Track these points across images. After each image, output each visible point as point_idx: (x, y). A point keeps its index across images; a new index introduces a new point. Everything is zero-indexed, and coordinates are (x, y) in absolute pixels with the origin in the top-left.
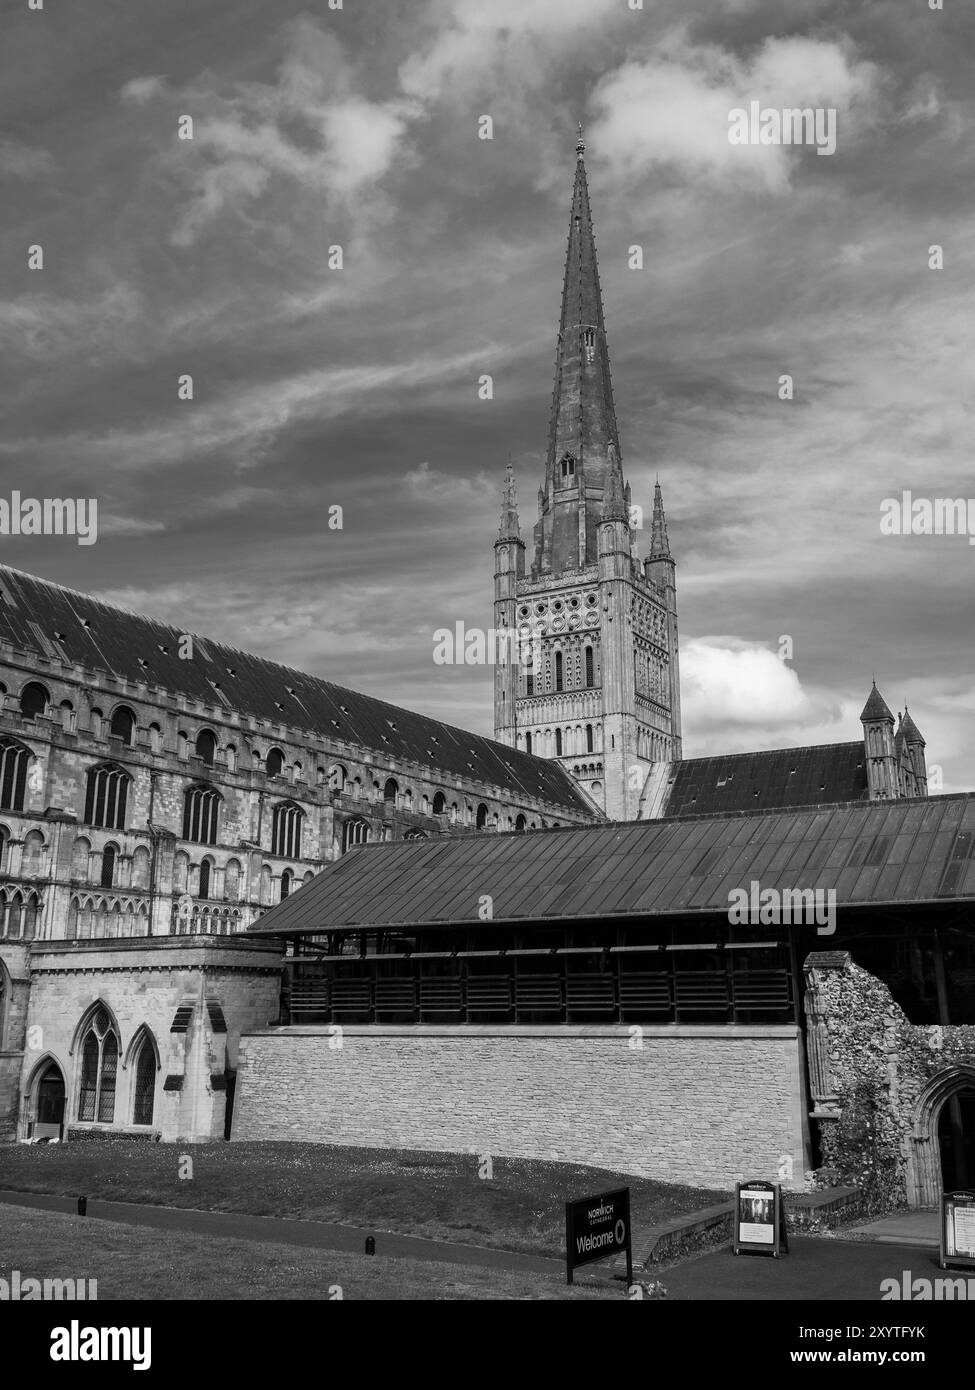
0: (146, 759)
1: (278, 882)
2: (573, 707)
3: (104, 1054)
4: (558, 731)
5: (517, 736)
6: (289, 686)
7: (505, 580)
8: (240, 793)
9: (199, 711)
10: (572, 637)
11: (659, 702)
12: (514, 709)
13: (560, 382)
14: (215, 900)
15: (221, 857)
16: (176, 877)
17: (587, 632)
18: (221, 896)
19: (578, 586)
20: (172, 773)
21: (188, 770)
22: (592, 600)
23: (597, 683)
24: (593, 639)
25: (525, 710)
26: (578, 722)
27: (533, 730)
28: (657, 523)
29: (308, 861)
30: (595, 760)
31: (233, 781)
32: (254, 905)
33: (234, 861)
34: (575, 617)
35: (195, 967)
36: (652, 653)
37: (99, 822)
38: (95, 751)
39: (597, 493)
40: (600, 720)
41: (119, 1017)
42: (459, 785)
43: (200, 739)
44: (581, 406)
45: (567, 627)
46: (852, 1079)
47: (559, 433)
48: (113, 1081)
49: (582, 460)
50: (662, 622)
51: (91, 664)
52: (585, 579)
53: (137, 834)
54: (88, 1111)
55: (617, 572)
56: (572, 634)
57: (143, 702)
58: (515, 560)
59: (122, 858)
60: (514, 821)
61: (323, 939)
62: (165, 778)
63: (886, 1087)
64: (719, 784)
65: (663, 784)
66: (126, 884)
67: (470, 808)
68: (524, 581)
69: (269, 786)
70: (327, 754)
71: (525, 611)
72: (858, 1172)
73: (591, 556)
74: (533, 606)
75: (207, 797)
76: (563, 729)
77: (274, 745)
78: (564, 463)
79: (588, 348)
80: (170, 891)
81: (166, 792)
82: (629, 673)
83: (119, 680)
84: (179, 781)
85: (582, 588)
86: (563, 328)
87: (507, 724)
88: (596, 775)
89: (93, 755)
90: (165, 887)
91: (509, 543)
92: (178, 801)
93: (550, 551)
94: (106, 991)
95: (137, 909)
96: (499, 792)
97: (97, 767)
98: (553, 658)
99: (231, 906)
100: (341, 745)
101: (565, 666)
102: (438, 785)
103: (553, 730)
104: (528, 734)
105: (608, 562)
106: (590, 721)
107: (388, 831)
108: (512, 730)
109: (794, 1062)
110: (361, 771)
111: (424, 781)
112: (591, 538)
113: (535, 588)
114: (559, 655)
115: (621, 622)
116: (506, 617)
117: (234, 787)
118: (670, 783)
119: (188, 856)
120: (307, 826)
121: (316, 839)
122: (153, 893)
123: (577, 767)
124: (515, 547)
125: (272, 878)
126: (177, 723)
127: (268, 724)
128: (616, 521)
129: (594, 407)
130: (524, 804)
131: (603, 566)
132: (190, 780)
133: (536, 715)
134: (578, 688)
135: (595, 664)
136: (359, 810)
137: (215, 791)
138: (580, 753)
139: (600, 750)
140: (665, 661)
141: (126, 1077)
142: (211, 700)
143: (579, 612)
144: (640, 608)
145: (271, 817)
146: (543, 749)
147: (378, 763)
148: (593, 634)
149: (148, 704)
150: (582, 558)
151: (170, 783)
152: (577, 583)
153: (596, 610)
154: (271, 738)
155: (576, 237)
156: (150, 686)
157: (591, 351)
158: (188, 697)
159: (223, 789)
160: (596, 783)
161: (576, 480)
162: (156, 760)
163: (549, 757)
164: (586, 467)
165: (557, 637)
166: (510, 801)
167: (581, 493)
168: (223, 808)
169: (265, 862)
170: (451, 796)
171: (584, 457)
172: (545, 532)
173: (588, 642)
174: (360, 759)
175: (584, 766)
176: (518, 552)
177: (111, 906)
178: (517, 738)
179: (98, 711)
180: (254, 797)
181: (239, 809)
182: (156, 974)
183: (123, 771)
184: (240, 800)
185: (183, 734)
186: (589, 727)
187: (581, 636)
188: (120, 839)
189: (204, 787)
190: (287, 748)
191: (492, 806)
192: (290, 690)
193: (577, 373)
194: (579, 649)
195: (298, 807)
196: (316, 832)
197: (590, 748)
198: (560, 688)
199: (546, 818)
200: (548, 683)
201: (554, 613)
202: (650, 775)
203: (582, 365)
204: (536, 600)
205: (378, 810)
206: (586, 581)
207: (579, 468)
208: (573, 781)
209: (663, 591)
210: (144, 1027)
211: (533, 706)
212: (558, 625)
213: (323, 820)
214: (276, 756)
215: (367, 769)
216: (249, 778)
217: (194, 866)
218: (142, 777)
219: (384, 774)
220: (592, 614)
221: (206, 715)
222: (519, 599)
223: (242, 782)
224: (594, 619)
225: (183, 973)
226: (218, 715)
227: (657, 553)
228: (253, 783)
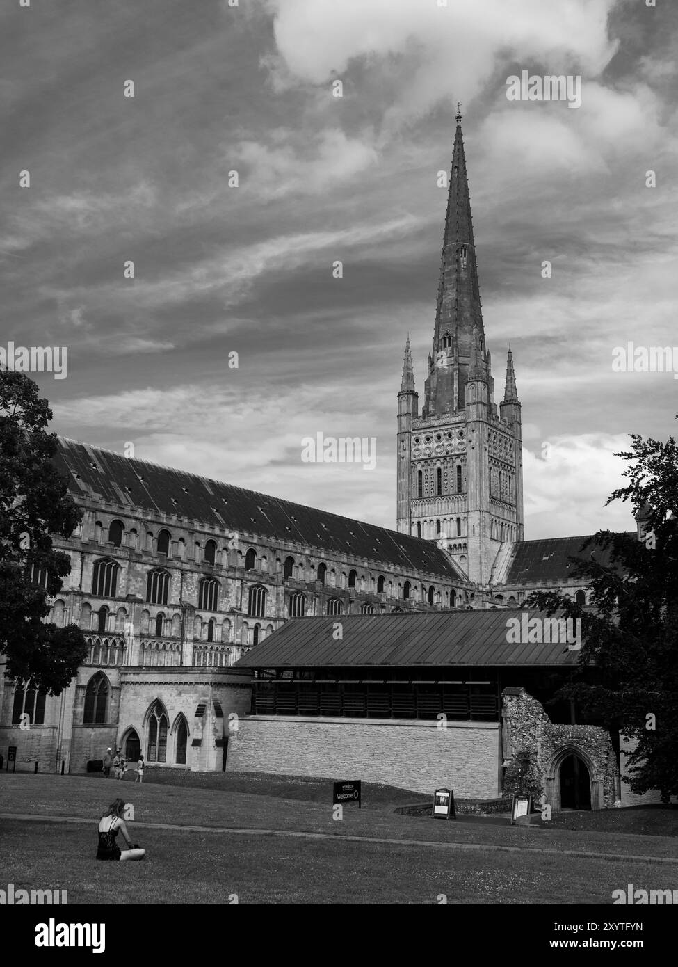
0: (178, 565)
1: (252, 632)
2: (448, 506)
3: (160, 727)
4: (438, 521)
5: (412, 524)
6: (259, 506)
7: (404, 419)
8: (230, 581)
9: (206, 530)
10: (448, 459)
11: (508, 501)
12: (409, 506)
13: (443, 283)
14: (216, 642)
15: (220, 617)
16: (195, 630)
17: (458, 456)
18: (220, 640)
19: (452, 424)
20: (192, 572)
21: (201, 569)
22: (461, 434)
23: (463, 489)
24: (462, 460)
25: (417, 507)
26: (451, 516)
27: (422, 520)
28: (509, 378)
29: (269, 619)
30: (462, 541)
31: (226, 574)
32: (238, 645)
33: (227, 620)
34: (450, 445)
35: (207, 683)
36: (503, 469)
37: (154, 601)
38: (151, 562)
39: (466, 360)
40: (465, 515)
41: (168, 708)
42: (366, 564)
43: (207, 546)
44: (457, 300)
45: (445, 452)
46: (520, 748)
47: (442, 318)
48: (165, 741)
49: (456, 338)
50: (511, 446)
51: (146, 506)
52: (457, 420)
53: (174, 606)
54: (152, 756)
55: (478, 417)
56: (448, 457)
57: (175, 527)
58: (411, 406)
59: (166, 621)
60: (403, 586)
61: (273, 671)
62: (189, 575)
63: (536, 753)
64: (544, 559)
65: (508, 557)
66: (168, 635)
67: (373, 579)
68: (417, 420)
69: (247, 576)
70: (282, 550)
71: (417, 440)
72: (512, 791)
73: (461, 404)
74: (422, 437)
75: (212, 584)
76: (441, 520)
77: (250, 547)
78: (445, 339)
79: (462, 259)
80: (192, 639)
81: (189, 582)
82: (485, 484)
83: (162, 515)
84: (196, 576)
85: (455, 426)
86: (445, 244)
87: (404, 516)
88: (462, 551)
89: (150, 564)
90: (189, 636)
91: (408, 394)
92: (196, 587)
93: (435, 399)
94: (161, 694)
95: (174, 649)
96: (392, 567)
97: (152, 571)
98: (436, 473)
99: (225, 647)
100: (291, 544)
101: (443, 478)
102: (352, 565)
103: (435, 520)
104: (419, 523)
105: (472, 409)
106: (459, 515)
107: (317, 599)
108: (408, 520)
109: (496, 741)
110: (303, 560)
111: (343, 563)
112: (462, 391)
113: (424, 425)
114: (439, 470)
115: (480, 450)
116: (405, 444)
117: (227, 578)
118: (512, 557)
119: (201, 618)
120: (269, 598)
121: (274, 604)
122: (183, 639)
123: (450, 546)
124: (411, 397)
125: (248, 629)
126: (194, 538)
127: (246, 534)
128: (477, 381)
129: (466, 300)
130: (410, 574)
131: (469, 411)
132: (202, 575)
133: (424, 511)
134: (451, 493)
135: (463, 477)
136: (299, 587)
137: (216, 580)
138: (452, 536)
139: (466, 535)
140: (513, 473)
141: (172, 740)
142: (213, 521)
143: (453, 442)
144: (495, 438)
145: (248, 594)
146: (428, 534)
147: (314, 554)
148: (462, 457)
149: (178, 527)
150: (456, 405)
151: (191, 577)
152: (451, 422)
153: (464, 441)
154: (248, 543)
155: (455, 181)
156: (179, 516)
157: (464, 261)
158: (201, 521)
159: (220, 579)
160: (462, 557)
161: (452, 351)
162: (184, 564)
163: (432, 538)
164: (459, 342)
165: (438, 459)
166: (400, 573)
167: (456, 360)
168: (221, 590)
169: (245, 620)
170: (360, 572)
171: (458, 335)
172: (432, 386)
173: (458, 462)
174: (302, 552)
175: (455, 545)
176: (413, 400)
177: (161, 647)
178: (411, 525)
179: (150, 533)
180: (238, 583)
181: (229, 590)
182: (187, 686)
183: (166, 572)
184: (230, 584)
185: (197, 543)
186: (458, 519)
187: (454, 458)
188: (165, 610)
189: (210, 579)
190: (258, 548)
191: (387, 577)
192: (260, 509)
193: (454, 276)
194: (452, 467)
195: (263, 587)
196: (274, 601)
197: (459, 533)
198: (440, 492)
199: (424, 583)
200: (432, 489)
201: (437, 442)
202: (499, 551)
203: (458, 271)
204: (424, 433)
205: (311, 586)
206: (457, 421)
207: (455, 343)
208: (447, 555)
209: (512, 425)
210: (181, 713)
211: (422, 504)
212: (438, 450)
213: (278, 594)
214: (252, 553)
215: (307, 558)
216: (235, 572)
217: (205, 623)
218: (176, 575)
219: (317, 560)
220: (461, 443)
221: (210, 532)
222: (414, 432)
223: (231, 574)
224: (463, 447)
225: (201, 686)
226: (217, 531)
227: (508, 399)
228: (238, 575)
